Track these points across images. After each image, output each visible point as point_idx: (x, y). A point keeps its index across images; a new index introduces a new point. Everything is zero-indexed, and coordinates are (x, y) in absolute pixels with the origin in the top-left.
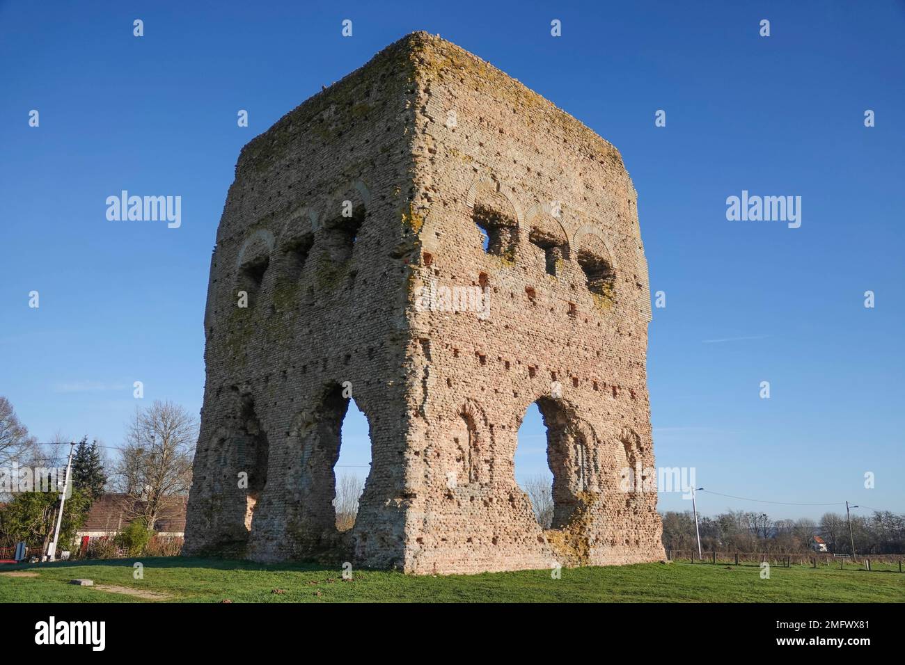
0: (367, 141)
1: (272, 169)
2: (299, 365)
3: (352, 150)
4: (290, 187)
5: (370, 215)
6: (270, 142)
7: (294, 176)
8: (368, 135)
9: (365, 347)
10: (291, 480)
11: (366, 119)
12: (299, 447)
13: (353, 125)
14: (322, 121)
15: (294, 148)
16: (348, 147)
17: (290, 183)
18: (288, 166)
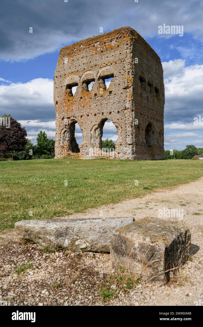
0: (113, 56)
1: (75, 57)
2: (93, 114)
3: (107, 57)
4: (84, 64)
5: (115, 77)
6: (73, 48)
7: (85, 61)
8: (113, 54)
9: (116, 110)
10: (93, 141)
11: (112, 49)
12: (95, 133)
13: (107, 50)
14: (94, 46)
15: (84, 52)
16: (106, 56)
17: (83, 63)
18: (82, 58)
